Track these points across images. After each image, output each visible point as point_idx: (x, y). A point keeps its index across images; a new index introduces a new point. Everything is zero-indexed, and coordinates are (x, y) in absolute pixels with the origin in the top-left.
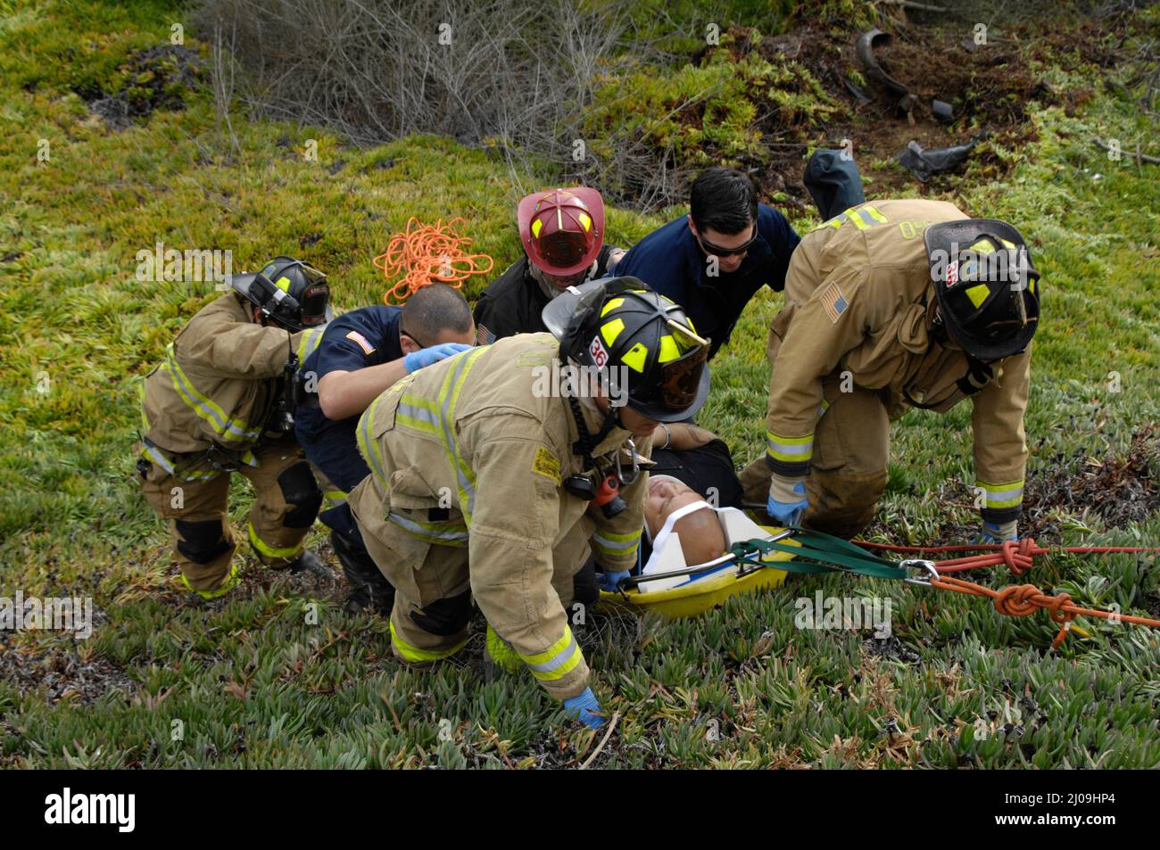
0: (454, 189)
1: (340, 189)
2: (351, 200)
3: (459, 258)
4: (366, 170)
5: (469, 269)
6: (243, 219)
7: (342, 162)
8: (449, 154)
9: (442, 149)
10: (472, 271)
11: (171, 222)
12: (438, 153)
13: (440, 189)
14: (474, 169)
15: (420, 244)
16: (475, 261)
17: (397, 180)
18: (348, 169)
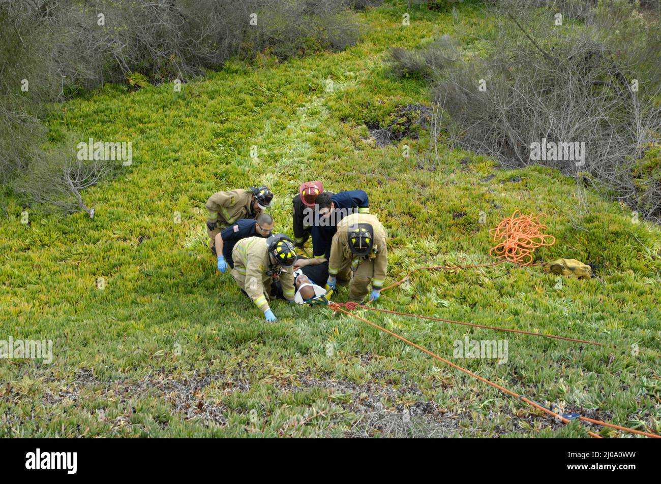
0: (548, 198)
1: (484, 189)
2: (487, 197)
3: (537, 236)
4: (503, 182)
5: (541, 242)
6: (428, 200)
7: (493, 176)
8: (553, 178)
9: (550, 175)
10: (542, 244)
11: (391, 197)
12: (548, 177)
13: (540, 197)
14: (565, 188)
15: (517, 225)
16: (545, 238)
17: (519, 189)
18: (494, 180)
